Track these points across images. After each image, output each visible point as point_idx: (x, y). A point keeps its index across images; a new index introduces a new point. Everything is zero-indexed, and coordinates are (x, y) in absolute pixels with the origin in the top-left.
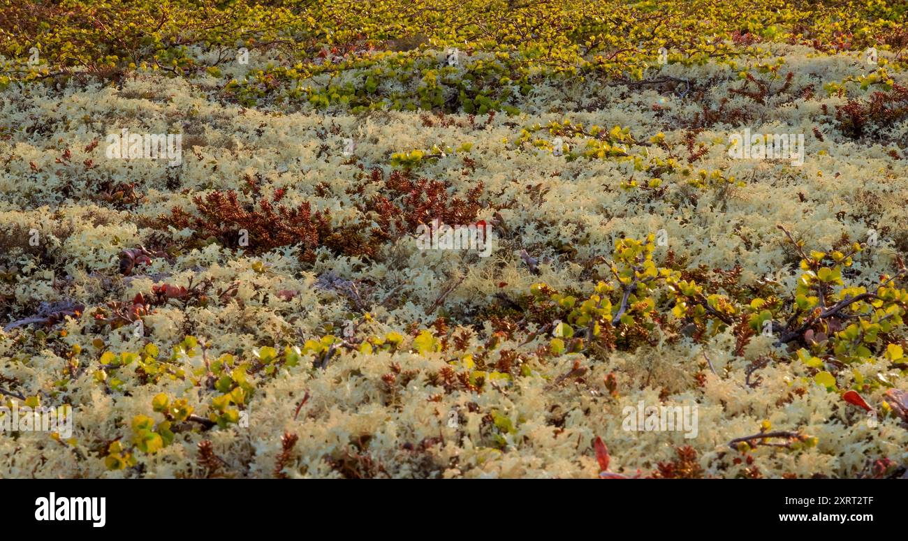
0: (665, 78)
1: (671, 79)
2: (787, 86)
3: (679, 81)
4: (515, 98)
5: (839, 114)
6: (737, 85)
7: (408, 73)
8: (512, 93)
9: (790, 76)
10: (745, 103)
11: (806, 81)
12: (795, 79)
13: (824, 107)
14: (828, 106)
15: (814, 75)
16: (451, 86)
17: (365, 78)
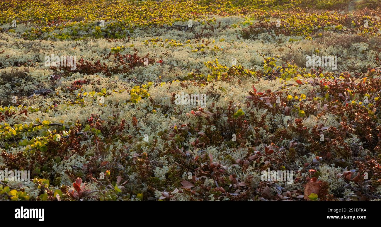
0: (177, 26)
1: (180, 26)
2: (219, 26)
3: (182, 27)
4: (128, 34)
5: (241, 32)
6: (203, 26)
7: (87, 28)
8: (127, 33)
9: (220, 23)
10: (208, 32)
11: (225, 24)
12: (221, 24)
13: (236, 31)
14: (237, 30)
15: (226, 22)
16: (104, 31)
17: (72, 30)
